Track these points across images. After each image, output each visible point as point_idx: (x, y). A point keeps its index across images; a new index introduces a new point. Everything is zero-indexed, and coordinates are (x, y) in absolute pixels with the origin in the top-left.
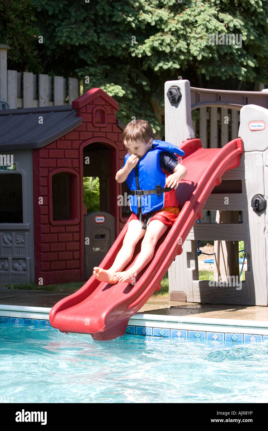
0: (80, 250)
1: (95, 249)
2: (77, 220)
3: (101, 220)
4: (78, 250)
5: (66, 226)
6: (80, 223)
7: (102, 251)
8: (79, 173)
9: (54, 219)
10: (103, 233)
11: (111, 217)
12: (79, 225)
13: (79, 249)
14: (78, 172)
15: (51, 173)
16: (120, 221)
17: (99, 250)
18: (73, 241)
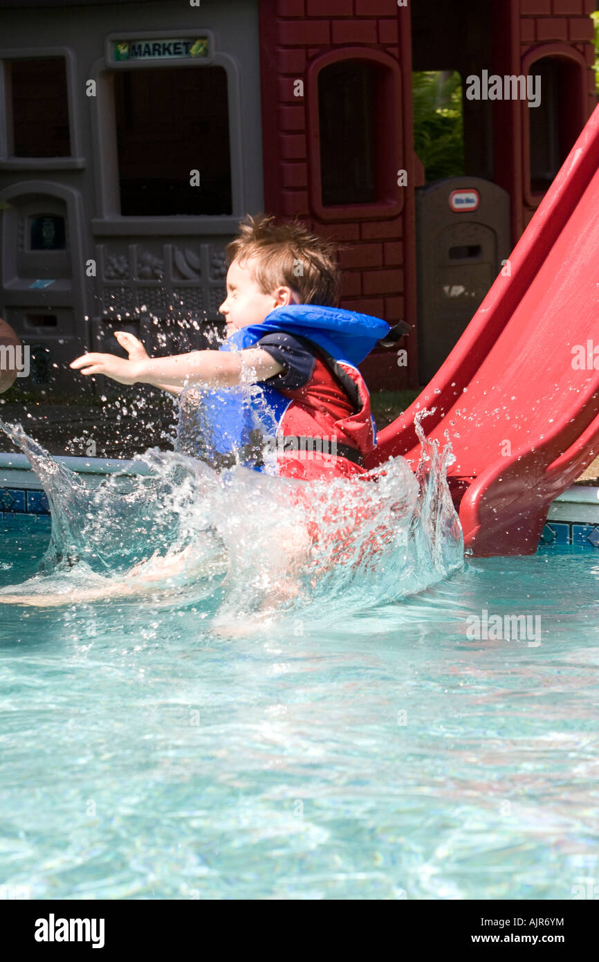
0: (403, 294)
1: (450, 290)
2: (394, 203)
3: (469, 201)
4: (399, 294)
5: (361, 221)
6: (403, 214)
7: (470, 294)
8: (400, 61)
9: (327, 202)
10: (473, 242)
11: (499, 192)
12: (400, 219)
13: (402, 290)
14: (394, 57)
15: (315, 62)
16: (525, 203)
17: (462, 294)
18: (385, 267)
